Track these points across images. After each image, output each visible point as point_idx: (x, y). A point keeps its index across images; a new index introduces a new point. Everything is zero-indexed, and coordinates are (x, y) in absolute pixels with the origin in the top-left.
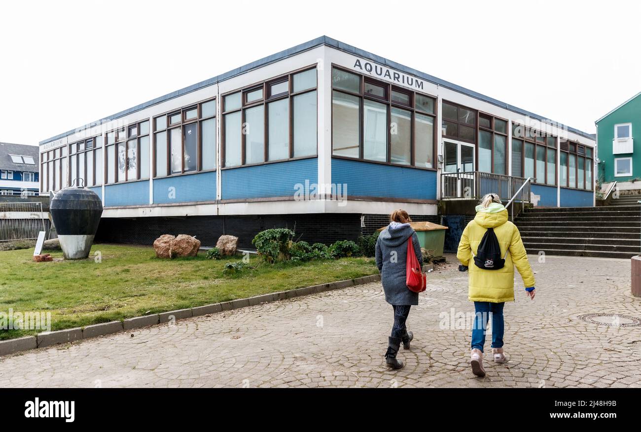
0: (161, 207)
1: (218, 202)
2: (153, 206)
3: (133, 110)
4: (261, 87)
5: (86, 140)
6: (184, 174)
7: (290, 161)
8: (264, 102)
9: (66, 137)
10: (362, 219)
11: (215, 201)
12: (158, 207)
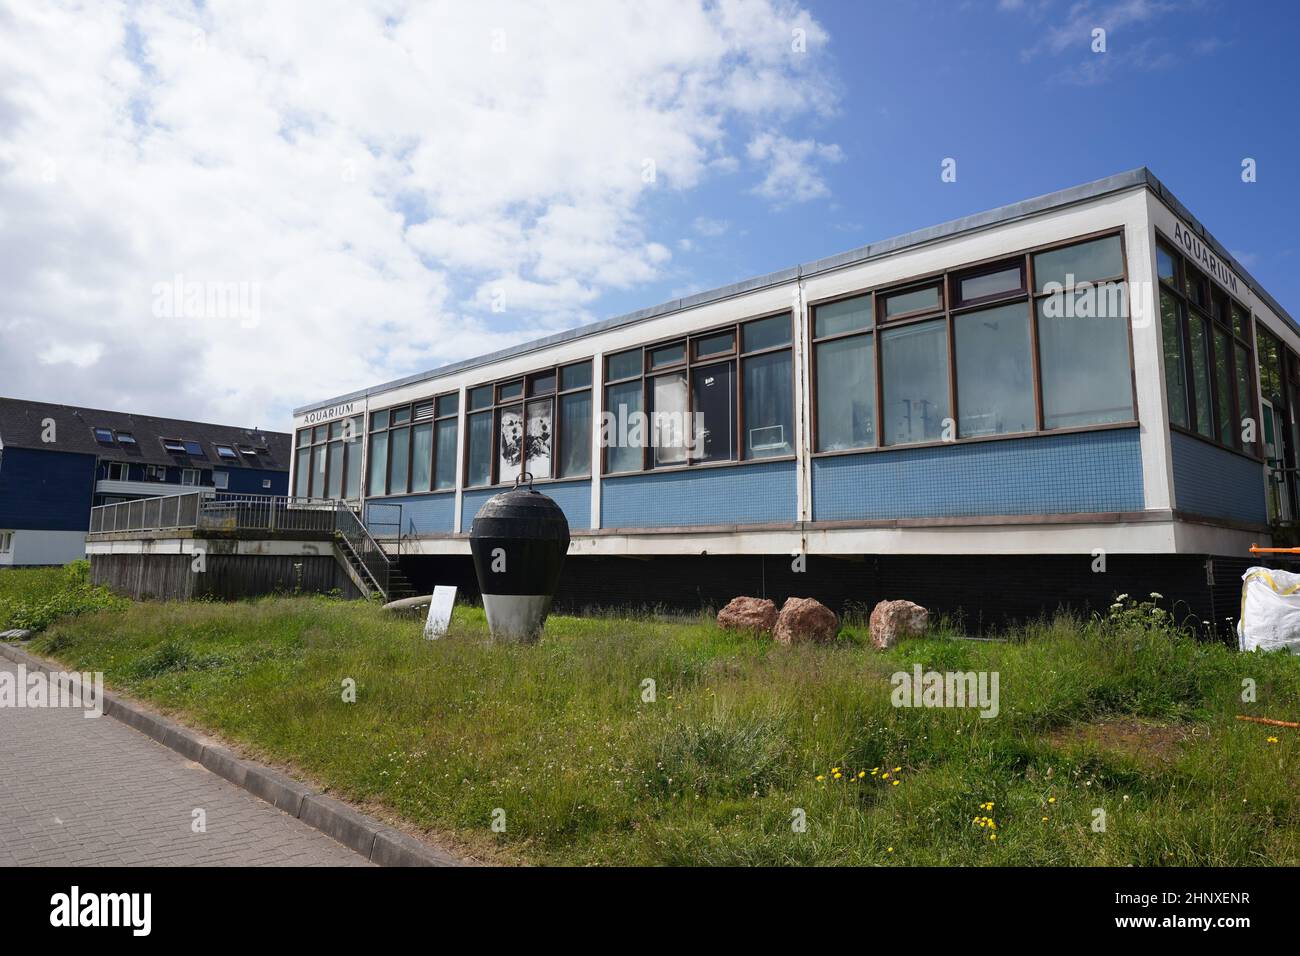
0: (626, 536)
1: (804, 527)
2: (602, 532)
3: (549, 343)
4: (937, 282)
5: (414, 403)
6: (692, 467)
7: (1041, 437)
8: (947, 313)
9: (365, 401)
10: (1209, 566)
11: (797, 524)
12: (617, 535)
